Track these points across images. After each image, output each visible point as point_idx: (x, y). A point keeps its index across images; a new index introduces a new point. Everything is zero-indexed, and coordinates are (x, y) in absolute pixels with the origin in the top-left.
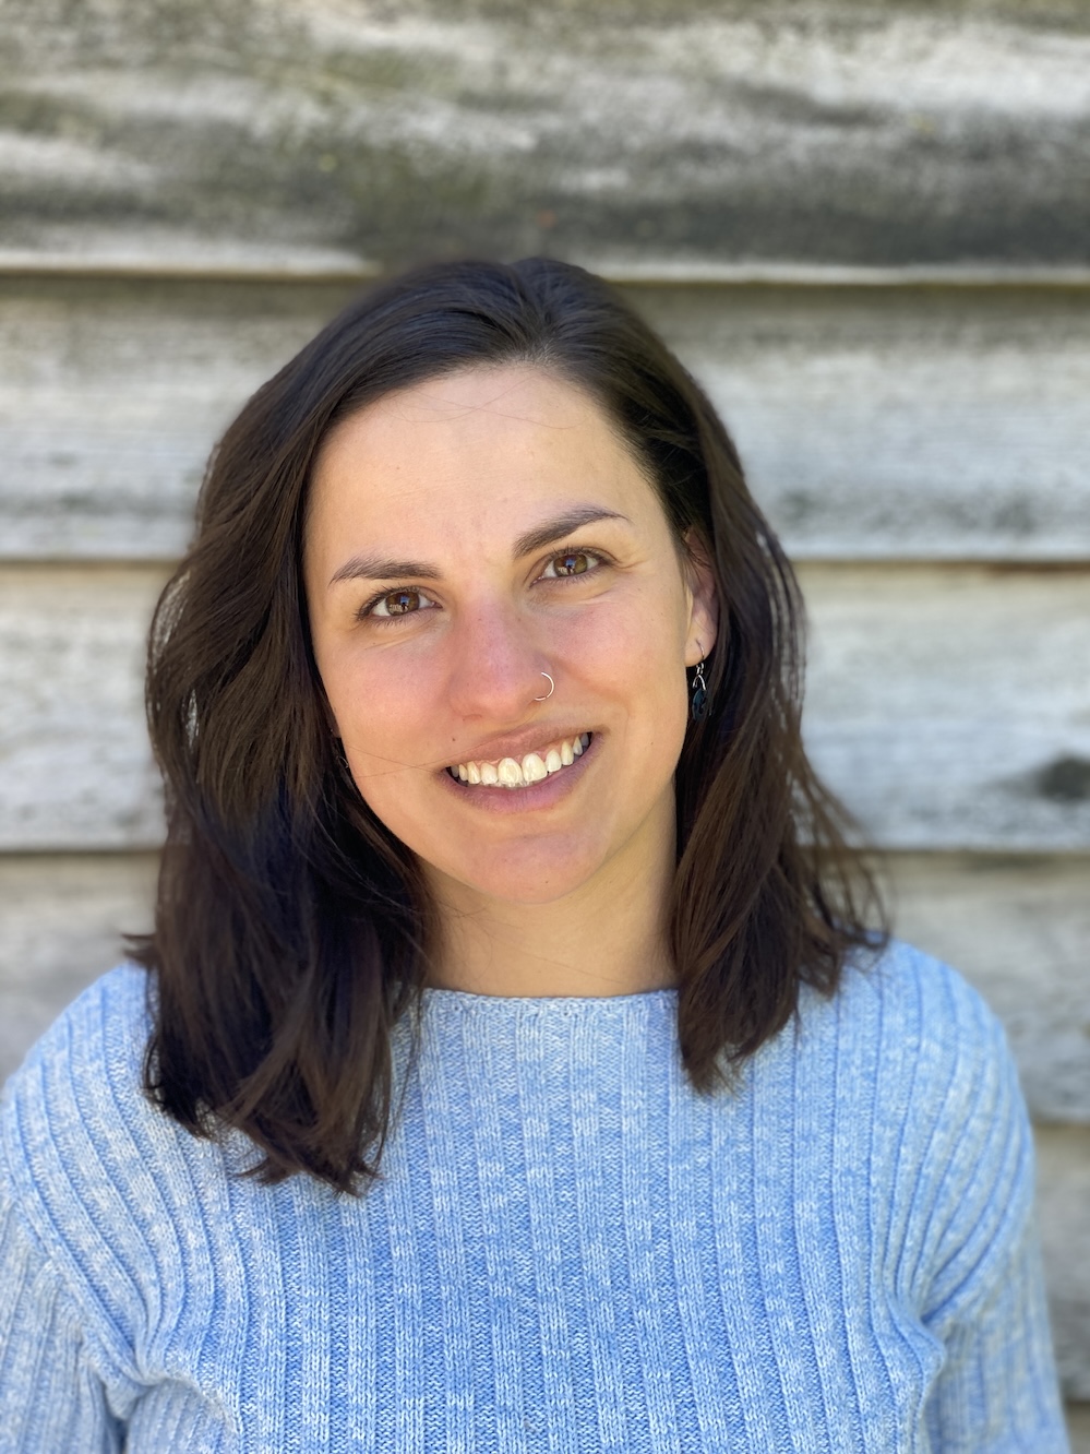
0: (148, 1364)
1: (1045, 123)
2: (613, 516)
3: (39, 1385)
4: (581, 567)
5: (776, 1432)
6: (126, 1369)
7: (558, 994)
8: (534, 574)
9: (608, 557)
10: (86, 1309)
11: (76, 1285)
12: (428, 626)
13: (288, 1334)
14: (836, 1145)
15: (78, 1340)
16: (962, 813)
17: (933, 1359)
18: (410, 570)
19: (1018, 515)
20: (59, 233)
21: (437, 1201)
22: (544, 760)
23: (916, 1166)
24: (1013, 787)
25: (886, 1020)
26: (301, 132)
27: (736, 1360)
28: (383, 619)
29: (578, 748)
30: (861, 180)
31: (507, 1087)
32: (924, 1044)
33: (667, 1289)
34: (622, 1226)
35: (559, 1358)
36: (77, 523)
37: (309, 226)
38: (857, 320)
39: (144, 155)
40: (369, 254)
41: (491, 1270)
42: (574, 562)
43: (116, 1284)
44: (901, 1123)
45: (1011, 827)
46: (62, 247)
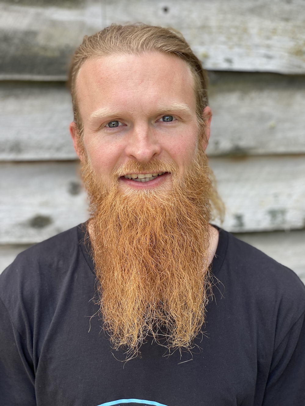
1: (15, 32)
16: (7, 233)
19: (16, 147)
24: (23, 225)
45: (22, 236)
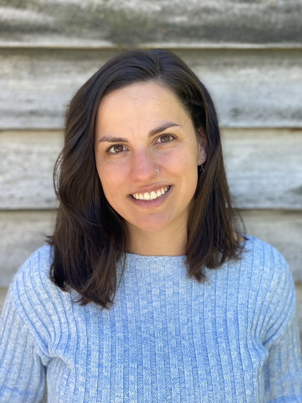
0: (51, 352)
2: (177, 125)
3: (23, 357)
4: (168, 140)
5: (219, 375)
6: (46, 353)
7: (162, 255)
8: (154, 141)
9: (175, 136)
10: (35, 338)
11: (32, 331)
12: (125, 155)
13: (88, 346)
14: (239, 297)
15: (33, 345)
17: (264, 355)
18: (120, 140)
20: (27, 37)
21: (128, 311)
22: (156, 193)
23: (262, 302)
25: (254, 262)
26: (95, 7)
27: (209, 355)
28: (113, 153)
29: (166, 189)
30: (254, 18)
31: (148, 280)
32: (265, 269)
33: (191, 336)
34: (179, 318)
35: (160, 354)
36: (33, 118)
37: (97, 34)
38: (253, 59)
39: (51, 14)
40: (114, 42)
41: (142, 330)
42: (166, 138)
43: (43, 331)
44: (258, 290)
46: (28, 41)
